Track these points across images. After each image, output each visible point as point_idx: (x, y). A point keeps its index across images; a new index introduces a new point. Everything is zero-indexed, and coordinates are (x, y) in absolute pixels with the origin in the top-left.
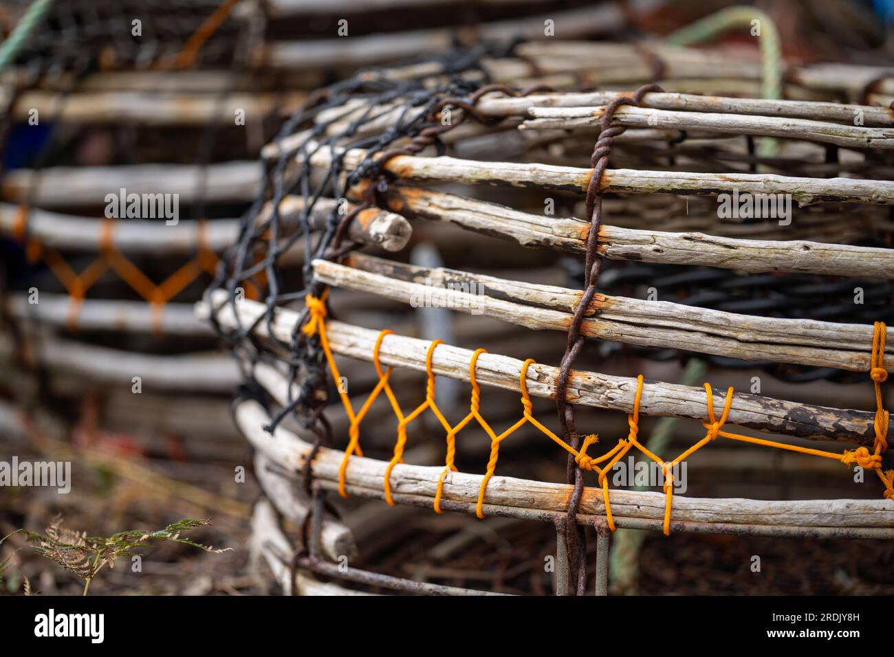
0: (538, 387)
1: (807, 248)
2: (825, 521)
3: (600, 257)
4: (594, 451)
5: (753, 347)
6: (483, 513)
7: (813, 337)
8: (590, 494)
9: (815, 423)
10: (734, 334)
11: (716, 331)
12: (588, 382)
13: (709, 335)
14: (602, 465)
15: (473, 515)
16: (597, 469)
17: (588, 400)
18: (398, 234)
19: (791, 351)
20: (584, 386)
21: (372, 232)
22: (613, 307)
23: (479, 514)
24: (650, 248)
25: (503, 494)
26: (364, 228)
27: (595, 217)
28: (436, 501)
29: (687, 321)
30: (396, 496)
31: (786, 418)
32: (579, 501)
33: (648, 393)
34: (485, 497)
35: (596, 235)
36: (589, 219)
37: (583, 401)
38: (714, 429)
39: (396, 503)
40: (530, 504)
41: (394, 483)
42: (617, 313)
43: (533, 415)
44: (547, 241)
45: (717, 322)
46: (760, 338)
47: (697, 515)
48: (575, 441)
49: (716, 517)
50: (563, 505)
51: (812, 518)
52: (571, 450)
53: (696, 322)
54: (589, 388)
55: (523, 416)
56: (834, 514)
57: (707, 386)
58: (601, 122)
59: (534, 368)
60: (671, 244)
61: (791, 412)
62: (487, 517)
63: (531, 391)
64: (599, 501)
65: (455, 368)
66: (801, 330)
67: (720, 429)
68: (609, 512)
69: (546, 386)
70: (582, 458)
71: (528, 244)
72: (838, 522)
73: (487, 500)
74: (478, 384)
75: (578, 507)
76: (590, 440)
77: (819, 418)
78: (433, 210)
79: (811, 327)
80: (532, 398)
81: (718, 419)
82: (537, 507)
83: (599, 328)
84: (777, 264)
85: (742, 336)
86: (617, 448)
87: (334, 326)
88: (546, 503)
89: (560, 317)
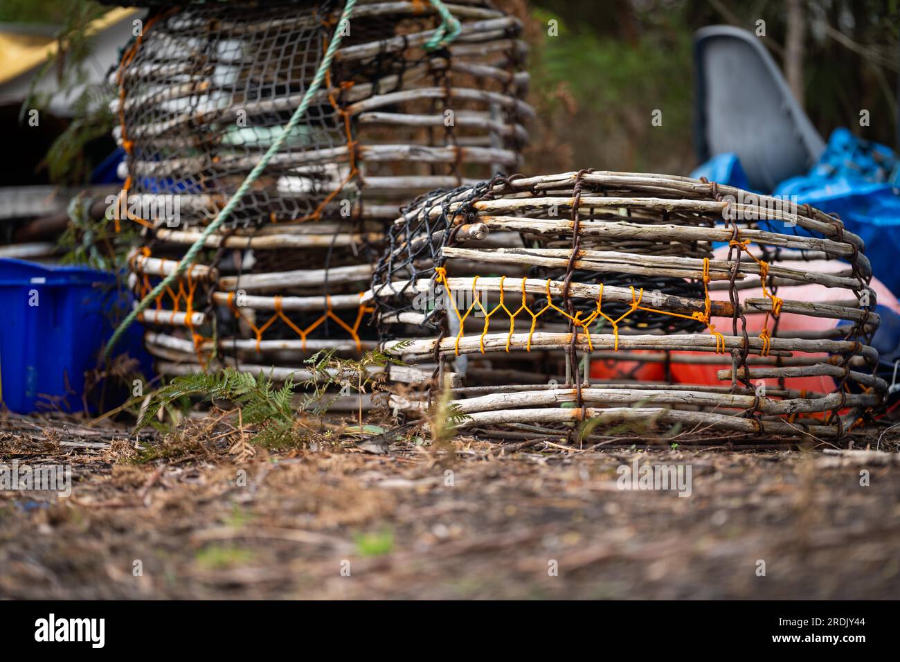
0: (555, 290)
1: (673, 227)
2: (686, 343)
3: (579, 235)
4: (581, 318)
5: (651, 269)
6: (530, 349)
7: (678, 264)
8: (580, 337)
9: (679, 303)
10: (643, 264)
11: (635, 263)
12: (578, 286)
13: (631, 264)
14: (585, 323)
15: (526, 350)
16: (583, 325)
17: (578, 295)
18: (483, 231)
19: (668, 270)
20: (577, 288)
21: (471, 232)
22: (587, 255)
23: (528, 349)
24: (603, 229)
25: (540, 339)
26: (465, 232)
27: (576, 217)
28: (507, 348)
29: (622, 259)
30: (486, 349)
31: (667, 300)
32: (576, 338)
33: (605, 290)
34: (531, 342)
35: (578, 225)
36: (574, 219)
37: (576, 295)
38: (635, 306)
39: (486, 352)
40: (553, 342)
41: (485, 342)
42: (589, 257)
43: (552, 303)
44: (555, 229)
45: (635, 258)
46: (655, 265)
47: (629, 341)
48: (572, 314)
49: (638, 342)
50: (568, 341)
51: (680, 341)
52: (571, 317)
53: (626, 259)
54: (579, 289)
55: (547, 304)
56: (690, 340)
57: (632, 287)
58: (575, 181)
59: (553, 283)
60: (613, 227)
61: (669, 298)
62: (532, 350)
63: (551, 292)
64: (585, 338)
65: (514, 286)
66: (672, 261)
67: (639, 305)
68: (590, 343)
69: (558, 289)
70: (576, 320)
71: (545, 233)
72: (691, 343)
73: (532, 343)
74: (526, 292)
75: (576, 341)
76: (579, 313)
77: (681, 300)
78: (496, 223)
79: (677, 260)
80: (552, 296)
81: (637, 301)
82: (556, 343)
83: (582, 264)
84: (660, 234)
85: (646, 264)
86: (592, 315)
87: (450, 279)
88: (560, 341)
89: (563, 261)
